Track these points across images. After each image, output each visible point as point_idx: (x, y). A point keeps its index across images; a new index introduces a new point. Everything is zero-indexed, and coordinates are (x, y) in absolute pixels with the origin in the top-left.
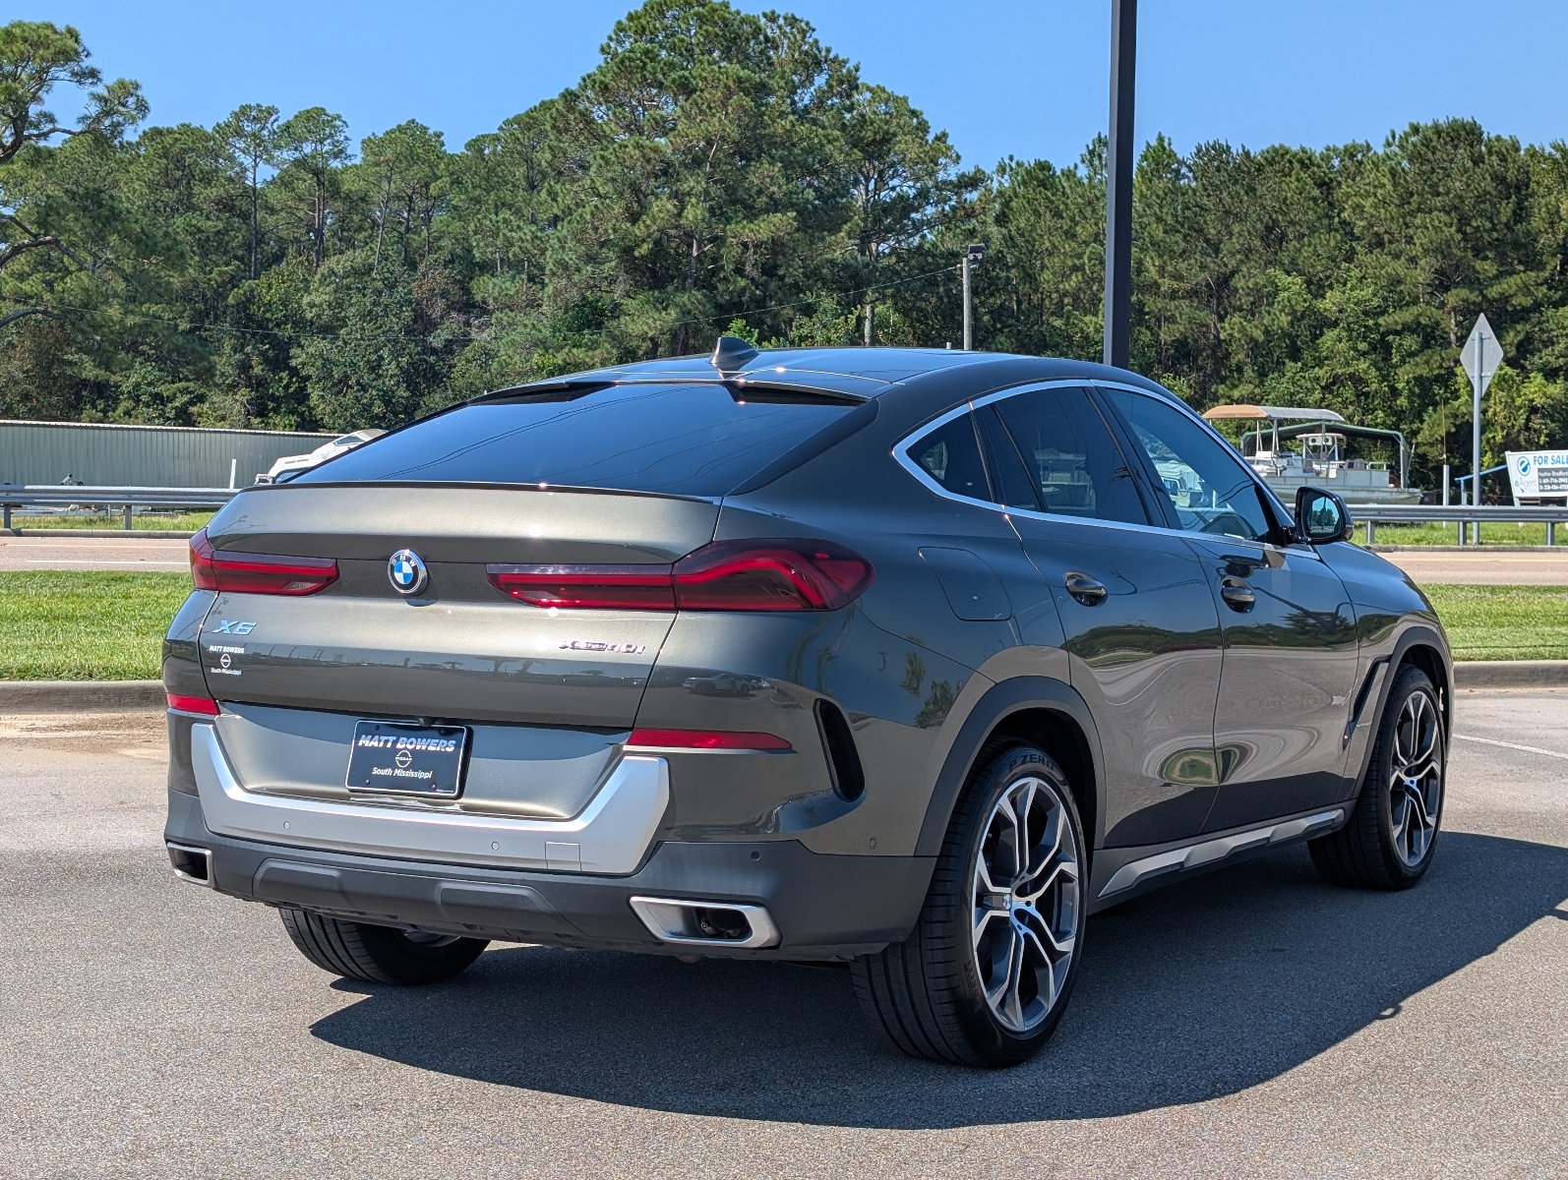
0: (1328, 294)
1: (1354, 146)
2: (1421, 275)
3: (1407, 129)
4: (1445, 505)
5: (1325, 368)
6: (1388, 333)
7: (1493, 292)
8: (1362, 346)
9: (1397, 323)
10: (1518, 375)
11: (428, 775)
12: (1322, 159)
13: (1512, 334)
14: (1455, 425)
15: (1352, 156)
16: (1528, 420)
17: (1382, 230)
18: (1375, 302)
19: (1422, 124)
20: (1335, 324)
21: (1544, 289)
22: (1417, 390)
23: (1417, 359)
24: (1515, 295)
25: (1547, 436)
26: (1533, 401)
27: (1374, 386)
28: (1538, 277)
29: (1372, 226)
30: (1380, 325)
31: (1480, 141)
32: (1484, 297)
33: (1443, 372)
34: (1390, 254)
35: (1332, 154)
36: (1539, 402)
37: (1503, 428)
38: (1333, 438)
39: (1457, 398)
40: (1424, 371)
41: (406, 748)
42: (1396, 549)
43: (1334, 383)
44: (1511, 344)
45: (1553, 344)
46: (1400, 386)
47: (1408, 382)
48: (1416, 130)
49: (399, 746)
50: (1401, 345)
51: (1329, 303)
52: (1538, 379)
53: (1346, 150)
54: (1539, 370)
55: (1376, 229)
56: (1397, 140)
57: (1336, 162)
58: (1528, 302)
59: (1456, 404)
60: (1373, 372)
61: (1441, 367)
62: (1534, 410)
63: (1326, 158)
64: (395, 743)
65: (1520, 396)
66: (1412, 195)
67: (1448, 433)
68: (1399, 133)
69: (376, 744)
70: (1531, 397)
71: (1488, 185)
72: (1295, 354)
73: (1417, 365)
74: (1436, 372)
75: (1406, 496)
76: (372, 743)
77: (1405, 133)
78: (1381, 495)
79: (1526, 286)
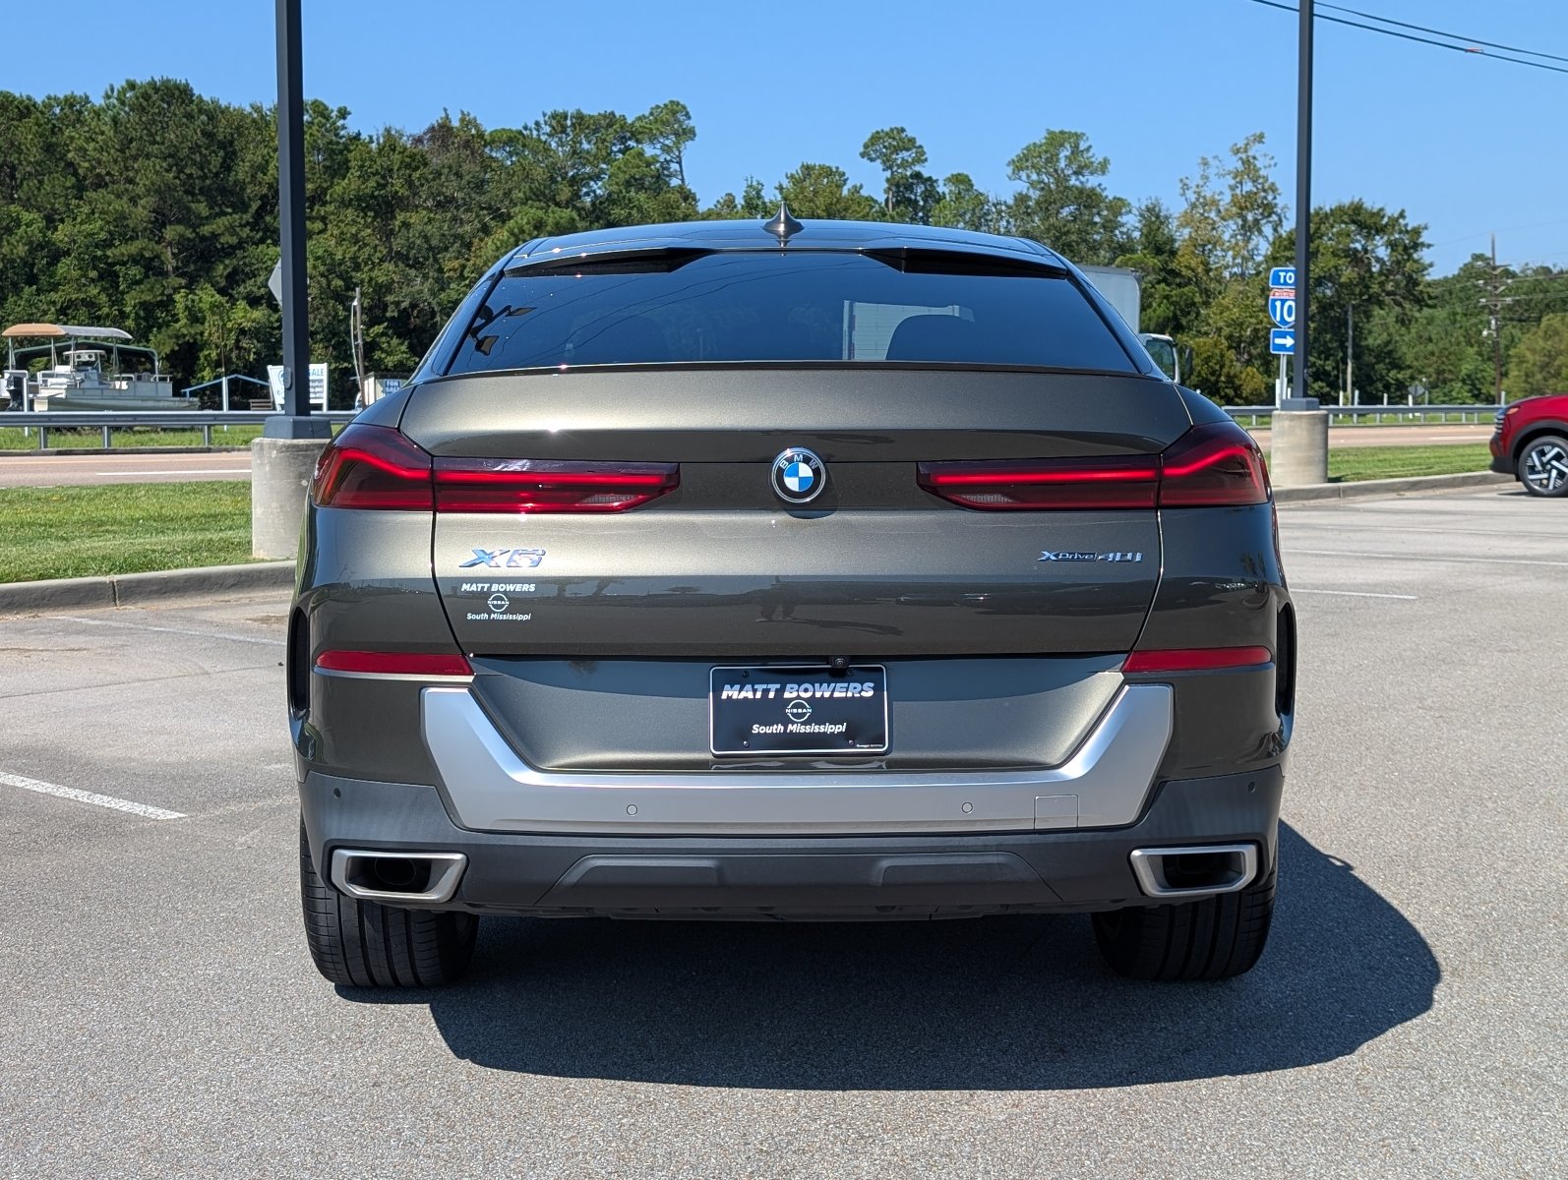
0: (60, 227)
1: (73, 97)
2: (141, 213)
3: (124, 84)
4: (225, 410)
5: (60, 293)
6: (115, 264)
7: (206, 230)
8: (93, 274)
9: (123, 254)
10: (227, 302)
11: (841, 728)
12: (45, 107)
13: (221, 267)
14: (178, 344)
15: (72, 106)
16: (238, 341)
17: (104, 172)
18: (103, 236)
19: (138, 82)
20: (67, 253)
21: (247, 230)
22: (142, 313)
23: (142, 286)
24: (223, 234)
25: (254, 353)
26: (241, 324)
27: (106, 310)
28: (241, 218)
29: (95, 168)
30: (108, 257)
31: (192, 102)
32: (197, 234)
33: (165, 298)
34: (113, 193)
35: (52, 101)
36: (246, 325)
37: (217, 347)
38: (96, 354)
39: (177, 321)
40: (147, 297)
41: (799, 697)
42: (233, 450)
43: (68, 307)
44: (221, 276)
45: (255, 276)
46: (128, 309)
47: (134, 307)
48: (132, 86)
49: (787, 695)
50: (126, 274)
51: (61, 235)
52: (242, 304)
53: (66, 99)
54: (243, 299)
55: (97, 170)
56: (116, 93)
57: (57, 110)
58: (234, 240)
59: (177, 326)
60: (104, 298)
61: (162, 294)
62: (242, 332)
63: (48, 106)
64: (780, 692)
65: (230, 320)
66: (131, 142)
67: (173, 351)
68: (117, 87)
69: (750, 695)
70: (239, 321)
71: (198, 138)
72: (32, 280)
73: (142, 292)
74: (159, 298)
75: (186, 404)
76: (743, 694)
77: (123, 88)
78: (166, 404)
79: (232, 227)
